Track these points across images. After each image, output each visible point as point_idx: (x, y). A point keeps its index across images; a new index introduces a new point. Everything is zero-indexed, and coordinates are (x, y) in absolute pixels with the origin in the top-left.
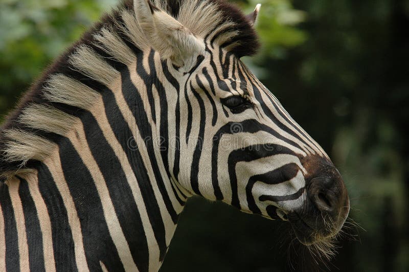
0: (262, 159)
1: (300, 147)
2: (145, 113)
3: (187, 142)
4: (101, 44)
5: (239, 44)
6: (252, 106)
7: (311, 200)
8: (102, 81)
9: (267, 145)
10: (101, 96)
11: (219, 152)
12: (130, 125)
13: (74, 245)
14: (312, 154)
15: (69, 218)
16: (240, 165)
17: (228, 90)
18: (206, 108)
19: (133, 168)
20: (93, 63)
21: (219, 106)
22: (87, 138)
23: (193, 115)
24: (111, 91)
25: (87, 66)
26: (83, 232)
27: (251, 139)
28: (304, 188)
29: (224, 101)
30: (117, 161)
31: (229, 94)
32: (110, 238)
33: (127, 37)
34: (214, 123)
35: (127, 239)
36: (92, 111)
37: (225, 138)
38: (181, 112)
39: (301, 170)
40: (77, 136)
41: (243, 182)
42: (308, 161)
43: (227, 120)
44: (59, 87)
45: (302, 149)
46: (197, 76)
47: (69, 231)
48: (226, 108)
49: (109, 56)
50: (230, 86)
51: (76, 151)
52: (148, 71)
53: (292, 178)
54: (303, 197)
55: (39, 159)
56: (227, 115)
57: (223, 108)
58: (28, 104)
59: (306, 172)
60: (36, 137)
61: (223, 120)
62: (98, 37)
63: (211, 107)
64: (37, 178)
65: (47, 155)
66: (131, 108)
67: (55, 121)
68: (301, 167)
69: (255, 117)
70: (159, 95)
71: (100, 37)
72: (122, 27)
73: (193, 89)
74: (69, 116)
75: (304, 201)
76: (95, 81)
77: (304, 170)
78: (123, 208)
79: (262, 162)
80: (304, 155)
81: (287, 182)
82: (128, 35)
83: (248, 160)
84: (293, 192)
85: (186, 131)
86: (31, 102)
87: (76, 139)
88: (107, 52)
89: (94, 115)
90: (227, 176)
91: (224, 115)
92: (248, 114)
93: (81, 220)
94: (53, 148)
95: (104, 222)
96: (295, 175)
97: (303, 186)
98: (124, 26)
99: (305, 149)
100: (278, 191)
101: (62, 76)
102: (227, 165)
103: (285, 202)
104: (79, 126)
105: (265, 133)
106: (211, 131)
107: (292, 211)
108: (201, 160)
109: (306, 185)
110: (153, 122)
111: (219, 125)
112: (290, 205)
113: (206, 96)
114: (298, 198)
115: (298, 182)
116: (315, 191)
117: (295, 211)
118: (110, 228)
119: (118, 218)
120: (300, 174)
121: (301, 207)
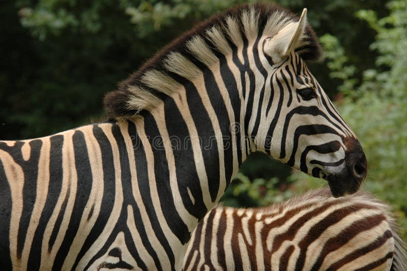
0: (318, 135)
1: (342, 130)
2: (238, 91)
3: (267, 116)
4: (210, 38)
5: (307, 51)
6: (316, 96)
7: (348, 169)
8: (206, 63)
9: (323, 126)
10: (202, 73)
11: (289, 125)
12: (224, 97)
13: (169, 173)
14: (349, 136)
15: (167, 155)
16: (303, 137)
17: (302, 83)
18: (284, 94)
19: (221, 128)
20: (202, 50)
21: (294, 94)
22: (188, 101)
23: (274, 97)
24: (211, 71)
25: (197, 51)
26: (176, 165)
27: (313, 120)
28: (344, 159)
29: (298, 91)
30: (209, 121)
31: (303, 87)
32: (196, 172)
33: (228, 35)
34: (289, 105)
35: (207, 175)
36: (194, 82)
37: (295, 116)
38: (265, 94)
39: (343, 147)
40: (181, 98)
41: (301, 149)
42: (347, 140)
43: (299, 104)
44: (175, 61)
45: (344, 132)
46: (281, 71)
47: (166, 163)
48: (299, 96)
49: (214, 47)
50: (304, 81)
51: (178, 109)
52: (243, 62)
53: (336, 151)
54: (342, 166)
55: (148, 110)
56: (299, 101)
57: (297, 96)
58: (150, 68)
59: (346, 149)
60: (150, 94)
61: (295, 103)
62: (209, 33)
63: (288, 94)
64: (144, 123)
65: (154, 107)
66: (227, 86)
67: (166, 84)
68: (342, 144)
69: (317, 105)
70: (250, 79)
71: (211, 33)
72: (226, 28)
73: (277, 80)
74: (177, 83)
75: (343, 169)
76: (201, 62)
77: (344, 146)
78: (209, 154)
79: (318, 137)
80: (345, 136)
81: (331, 153)
82: (229, 34)
83: (309, 134)
84: (335, 161)
85: (266, 107)
86: (153, 68)
87: (179, 100)
88: (214, 44)
89: (196, 85)
90: (292, 143)
91: (297, 100)
92: (313, 102)
93: (175, 157)
94: (160, 103)
95: (193, 161)
96: (337, 149)
97: (343, 158)
98: (228, 28)
99: (345, 132)
100: (325, 158)
101: (179, 54)
102: (293, 136)
103: (329, 167)
104: (183, 91)
105: (321, 117)
106: (285, 110)
107: (334, 174)
108: (275, 129)
109: (346, 158)
110: (243, 98)
111: (292, 107)
112: (332, 170)
113: (286, 86)
114: (338, 165)
115: (340, 154)
116: (352, 163)
117: (336, 175)
118: (197, 165)
119: (204, 160)
120: (341, 149)
121: (340, 173)
